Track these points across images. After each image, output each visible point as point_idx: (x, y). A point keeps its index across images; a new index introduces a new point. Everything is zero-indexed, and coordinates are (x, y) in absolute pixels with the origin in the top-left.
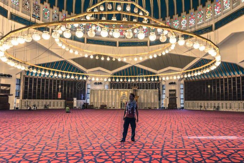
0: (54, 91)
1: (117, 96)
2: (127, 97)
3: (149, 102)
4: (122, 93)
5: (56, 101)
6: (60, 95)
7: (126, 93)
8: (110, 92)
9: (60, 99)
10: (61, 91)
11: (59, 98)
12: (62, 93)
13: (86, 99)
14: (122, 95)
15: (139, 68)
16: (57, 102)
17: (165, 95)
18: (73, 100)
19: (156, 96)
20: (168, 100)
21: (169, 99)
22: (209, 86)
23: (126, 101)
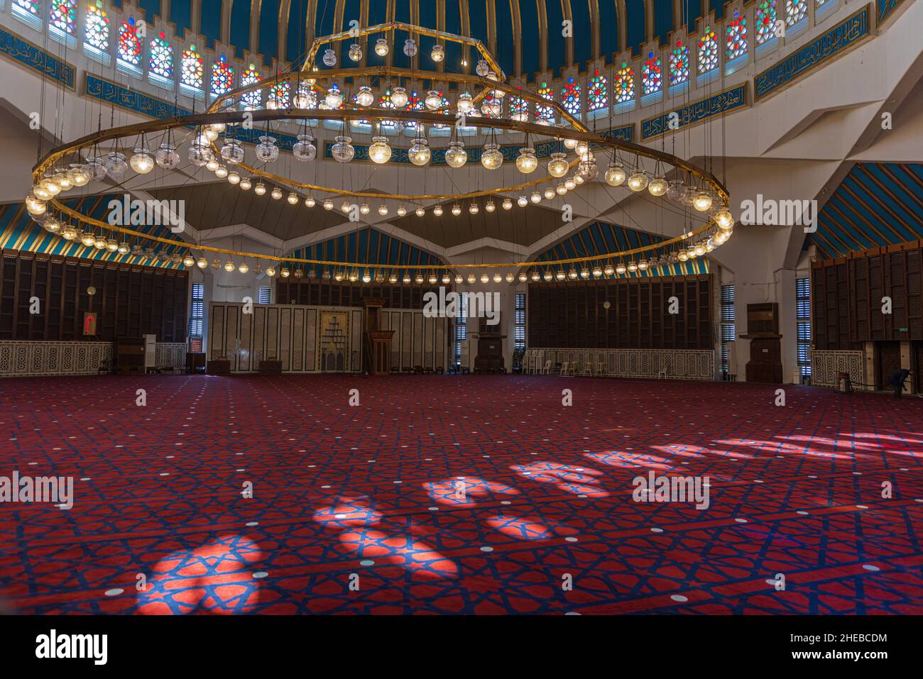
0: (70, 306)
1: (312, 329)
2: (344, 333)
3: (418, 350)
4: (327, 318)
5: (75, 345)
6: (90, 323)
7: (342, 319)
8: (286, 314)
9: (92, 338)
10: (97, 309)
11: (89, 333)
12: (99, 315)
13: (187, 339)
14: (326, 326)
15: (385, 236)
16: (82, 352)
17: (464, 328)
18: (142, 343)
19: (440, 331)
20: (475, 343)
21: (477, 340)
22: (607, 305)
23: (338, 346)
